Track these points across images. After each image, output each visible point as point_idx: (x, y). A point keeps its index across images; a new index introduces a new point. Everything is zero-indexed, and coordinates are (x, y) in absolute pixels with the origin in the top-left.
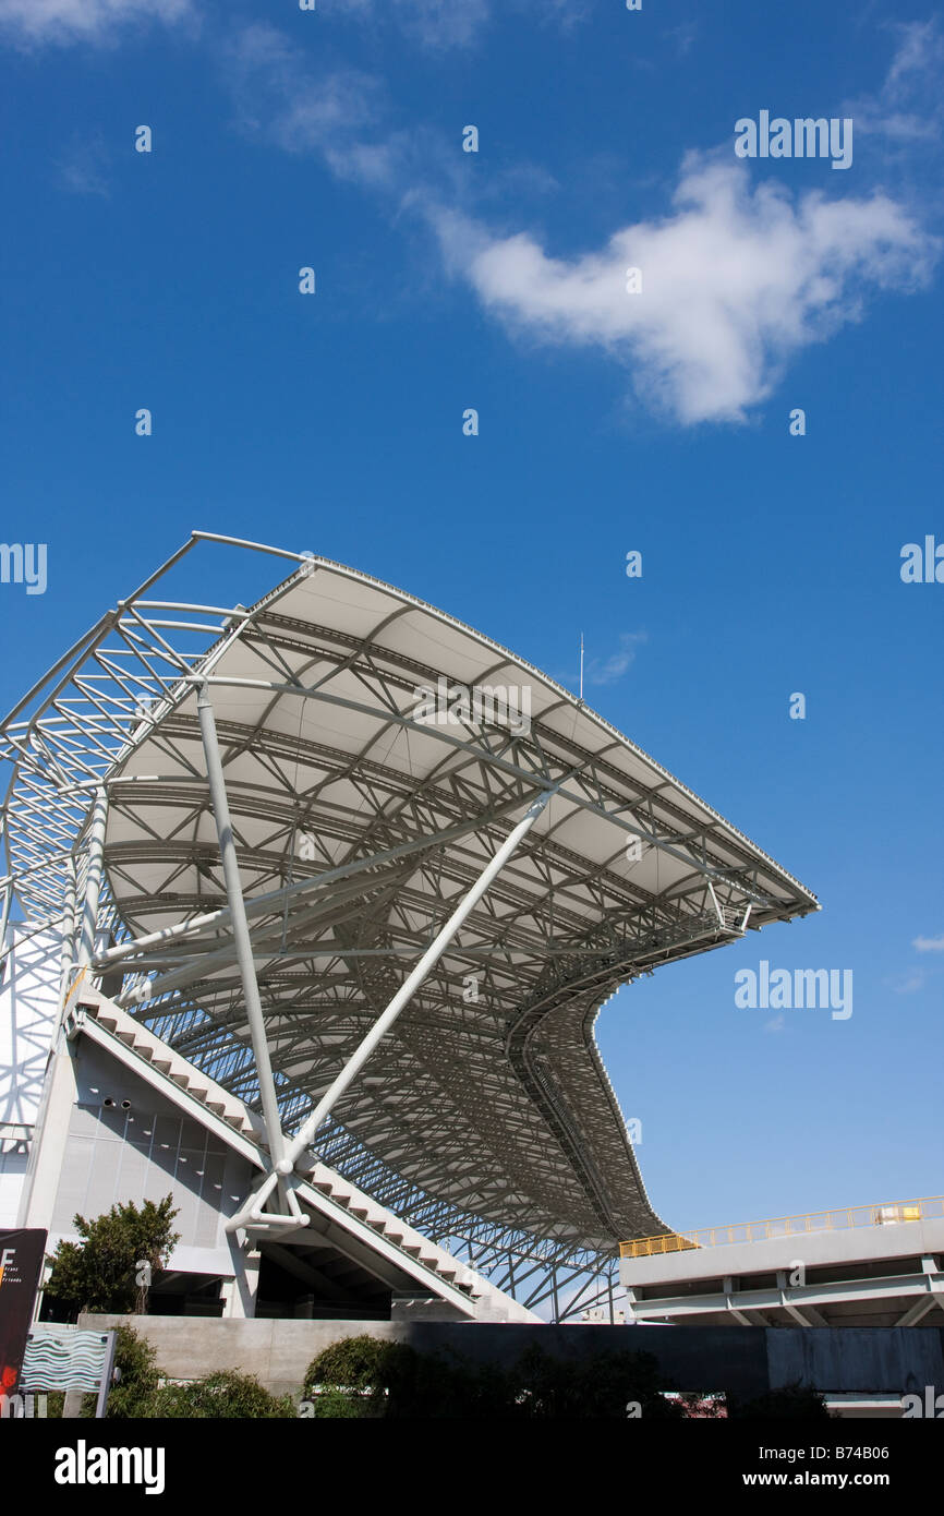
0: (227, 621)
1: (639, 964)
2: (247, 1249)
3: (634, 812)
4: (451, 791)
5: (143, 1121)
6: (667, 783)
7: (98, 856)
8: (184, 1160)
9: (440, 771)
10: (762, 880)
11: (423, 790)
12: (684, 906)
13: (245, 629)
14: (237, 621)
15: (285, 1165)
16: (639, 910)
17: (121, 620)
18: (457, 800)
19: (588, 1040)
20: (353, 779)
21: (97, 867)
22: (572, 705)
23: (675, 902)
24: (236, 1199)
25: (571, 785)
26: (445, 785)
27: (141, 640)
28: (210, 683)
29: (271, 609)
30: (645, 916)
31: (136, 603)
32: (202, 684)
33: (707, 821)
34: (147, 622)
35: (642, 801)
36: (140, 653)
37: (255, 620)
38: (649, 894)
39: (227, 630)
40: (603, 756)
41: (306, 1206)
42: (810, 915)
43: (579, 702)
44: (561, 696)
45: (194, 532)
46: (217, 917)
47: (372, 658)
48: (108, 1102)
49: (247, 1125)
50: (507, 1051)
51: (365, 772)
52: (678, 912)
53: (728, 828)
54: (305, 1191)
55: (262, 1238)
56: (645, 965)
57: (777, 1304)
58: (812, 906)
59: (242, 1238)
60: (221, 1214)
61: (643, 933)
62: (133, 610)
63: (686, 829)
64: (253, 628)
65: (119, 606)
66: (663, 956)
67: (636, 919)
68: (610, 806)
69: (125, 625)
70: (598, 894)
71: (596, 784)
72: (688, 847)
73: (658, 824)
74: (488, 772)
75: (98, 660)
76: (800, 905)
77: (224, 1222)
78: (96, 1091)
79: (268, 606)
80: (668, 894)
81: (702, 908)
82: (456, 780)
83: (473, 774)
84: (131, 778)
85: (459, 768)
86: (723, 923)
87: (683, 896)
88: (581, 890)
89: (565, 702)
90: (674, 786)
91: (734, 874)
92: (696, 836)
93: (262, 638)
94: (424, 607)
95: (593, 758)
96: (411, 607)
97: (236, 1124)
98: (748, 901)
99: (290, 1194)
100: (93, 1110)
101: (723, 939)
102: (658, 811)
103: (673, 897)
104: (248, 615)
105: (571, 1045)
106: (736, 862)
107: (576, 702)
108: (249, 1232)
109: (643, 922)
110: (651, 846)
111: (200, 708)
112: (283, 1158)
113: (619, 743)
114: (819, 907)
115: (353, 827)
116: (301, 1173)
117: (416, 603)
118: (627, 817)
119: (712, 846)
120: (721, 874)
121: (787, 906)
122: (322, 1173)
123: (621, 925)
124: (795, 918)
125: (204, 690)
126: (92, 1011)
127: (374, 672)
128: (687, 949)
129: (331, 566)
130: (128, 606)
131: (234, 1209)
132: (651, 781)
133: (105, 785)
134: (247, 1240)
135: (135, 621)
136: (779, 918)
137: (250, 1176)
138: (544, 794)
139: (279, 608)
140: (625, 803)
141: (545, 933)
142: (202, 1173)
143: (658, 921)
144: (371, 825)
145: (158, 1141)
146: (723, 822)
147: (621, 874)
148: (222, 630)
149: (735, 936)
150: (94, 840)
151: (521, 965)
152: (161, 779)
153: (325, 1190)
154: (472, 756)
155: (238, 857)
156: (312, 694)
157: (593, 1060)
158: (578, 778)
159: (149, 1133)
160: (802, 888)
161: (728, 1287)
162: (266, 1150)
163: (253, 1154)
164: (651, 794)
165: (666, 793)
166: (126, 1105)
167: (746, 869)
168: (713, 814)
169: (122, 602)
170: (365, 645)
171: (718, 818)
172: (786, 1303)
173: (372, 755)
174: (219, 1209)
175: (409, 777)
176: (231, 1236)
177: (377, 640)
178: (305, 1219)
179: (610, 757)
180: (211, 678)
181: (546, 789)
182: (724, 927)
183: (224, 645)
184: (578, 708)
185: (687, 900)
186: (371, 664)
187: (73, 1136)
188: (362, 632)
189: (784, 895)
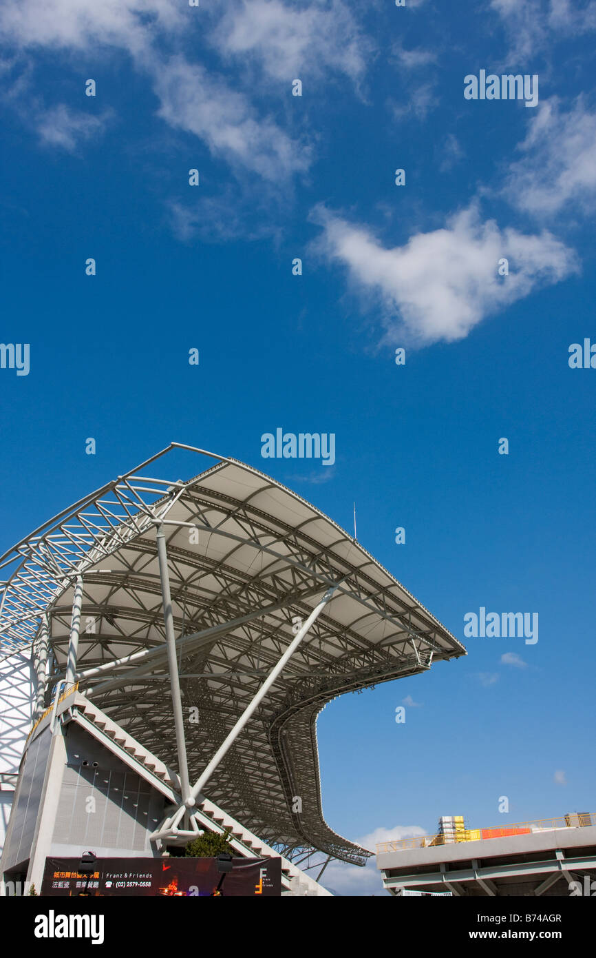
0: (171, 489)
1: (367, 683)
2: (162, 851)
3: (374, 599)
4: (272, 585)
5: (104, 774)
6: (395, 585)
7: (78, 616)
8: (127, 798)
9: (265, 573)
10: (439, 639)
11: (254, 582)
12: (392, 652)
13: (183, 494)
14: (177, 490)
15: (191, 800)
16: (364, 652)
17: (118, 486)
18: (274, 589)
19: (312, 721)
20: (215, 575)
21: (77, 623)
22: (351, 541)
23: (386, 649)
24: (156, 820)
25: (343, 585)
26: (269, 581)
27: (127, 497)
28: (165, 524)
29: (198, 484)
30: (368, 655)
31: (129, 477)
32: (160, 524)
33: (412, 605)
34: (132, 487)
35: (380, 593)
36: (124, 504)
37: (187, 489)
38: (371, 643)
39: (171, 493)
40: (361, 569)
41: (202, 826)
42: (461, 657)
43: (355, 540)
44: (345, 536)
45: (173, 443)
46: (146, 653)
47: (246, 512)
48: (85, 763)
49: (167, 777)
51: (223, 572)
52: (387, 654)
53: (424, 610)
54: (198, 815)
55: (169, 844)
56: (370, 683)
57: (472, 878)
58: (463, 652)
59: (159, 845)
60: (147, 830)
61: (366, 664)
62: (126, 482)
63: (400, 609)
64: (186, 493)
65: (119, 479)
66: (382, 679)
67: (362, 656)
68: (363, 596)
69: (119, 489)
70: (344, 643)
71: (356, 584)
72: (400, 619)
73: (389, 608)
74: (296, 575)
75: (97, 506)
77: (150, 835)
78: (77, 756)
79: (197, 482)
80: (382, 643)
81: (403, 653)
82: (274, 577)
83: (287, 576)
84: (96, 571)
85: (278, 572)
86: (420, 662)
87: (391, 645)
88: (334, 640)
89: (347, 539)
90: (398, 586)
91: (423, 635)
92: (405, 613)
93: (191, 499)
94: (281, 486)
95: (356, 570)
96: (273, 486)
97: (160, 776)
98: (431, 649)
99: (193, 818)
100: (76, 768)
101: (419, 670)
102: (388, 601)
103: (386, 645)
104: (184, 486)
105: (302, 724)
106: (425, 628)
107: (352, 540)
108: (164, 841)
109: (366, 658)
110: (383, 619)
111: (158, 538)
112: (189, 797)
113: (372, 562)
114: (466, 653)
115: (206, 600)
116: (199, 807)
117: (277, 484)
118: (370, 602)
119: (414, 620)
120: (418, 635)
121: (449, 652)
122: (208, 805)
123: (352, 660)
124: (453, 659)
125: (161, 527)
126: (81, 709)
127: (247, 520)
128: (396, 675)
129: (237, 463)
130: (124, 479)
131: (155, 827)
132: (385, 582)
133: (81, 575)
134: (162, 845)
135: (126, 487)
136: (444, 659)
137: (167, 807)
138: (331, 589)
139: (204, 484)
140: (369, 594)
141: (308, 663)
142: (136, 805)
143: (375, 659)
144: (215, 599)
145: (112, 787)
146: (421, 606)
147: (363, 635)
148: (168, 493)
149: (425, 669)
150: (76, 607)
151: (288, 680)
152: (113, 572)
153: (209, 815)
154: (290, 564)
155: (174, 623)
156: (215, 531)
157: (311, 734)
158: (346, 581)
159: (107, 782)
160: (458, 643)
161: (443, 869)
162: (179, 792)
163: (170, 794)
164: (384, 590)
165: (392, 590)
166: (95, 765)
167: (431, 632)
168: (417, 602)
169: (120, 477)
170: (243, 504)
171: (419, 604)
172: (478, 878)
173: (228, 562)
174: (146, 827)
175: (247, 575)
176: (153, 843)
177: (250, 502)
178: (202, 832)
179: (365, 570)
180: (165, 521)
181: (332, 587)
182: (420, 663)
183: (172, 502)
184: (353, 543)
185: (394, 648)
186: (246, 516)
187: (65, 784)
188: (241, 496)
189: (449, 646)
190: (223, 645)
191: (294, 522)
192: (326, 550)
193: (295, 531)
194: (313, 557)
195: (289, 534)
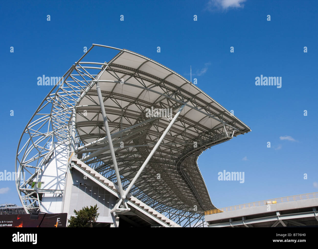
0: (102, 66)
1: (207, 146)
2: (116, 216)
3: (205, 109)
4: (160, 106)
5: (89, 188)
6: (213, 102)
7: (74, 125)
8: (100, 197)
9: (157, 101)
10: (237, 124)
11: (153, 106)
12: (218, 132)
13: (107, 68)
14: (105, 66)
15: (124, 197)
16: (207, 133)
17: (76, 67)
19: (195, 164)
20: (136, 104)
21: (74, 128)
22: (189, 83)
23: (216, 131)
24: (113, 205)
25: (189, 103)
26: (158, 104)
27: (81, 72)
28: (99, 82)
29: (113, 63)
30: (208, 134)
31: (80, 62)
32: (97, 82)
33: (223, 111)
34: (83, 67)
35: (207, 106)
36: (81, 75)
37: (109, 66)
38: (209, 129)
39: (103, 68)
40: (197, 96)
41: (129, 206)
42: (249, 132)
43: (191, 83)
44: (186, 81)
45: (93, 44)
46: (104, 139)
47: (139, 74)
48: (81, 184)
49: (114, 188)
50: (176, 168)
51: (139, 102)
52: (217, 133)
54: (129, 202)
55: (119, 214)
56: (209, 146)
57: (242, 224)
58: (249, 130)
60: (109, 209)
61: (208, 138)
62: (79, 64)
63: (218, 113)
64: (109, 67)
65: (76, 64)
66: (213, 144)
67: (206, 135)
68: (199, 108)
69: (77, 68)
70: (197, 129)
71: (195, 103)
72: (219, 117)
73: (211, 112)
74: (169, 101)
75: (71, 77)
76: (246, 130)
77: (110, 211)
78: (77, 181)
79: (112, 62)
80: (214, 129)
81: (222, 132)
82: (161, 103)
83: (165, 101)
84: (81, 106)
85: (161, 100)
86: (227, 135)
87: (217, 129)
88: (193, 129)
89: (187, 83)
90: (215, 102)
91: (230, 123)
92: (221, 114)
93: (112, 70)
94: (151, 61)
95: (194, 96)
96: (148, 61)
97: (111, 188)
98: (233, 130)
99: (125, 203)
100: (77, 186)
101: (228, 139)
102: (211, 109)
103: (215, 129)
104: (108, 64)
105: (192, 166)
106: (230, 120)
107: (190, 83)
108: (116, 213)
109: (208, 136)
110: (209, 117)
111: (97, 88)
112: (123, 195)
113: (201, 92)
114: (251, 131)
115: (137, 116)
116: (128, 198)
117: (149, 60)
118: (203, 110)
119: (224, 117)
120: (227, 123)
121: (243, 131)
122: (133, 198)
123: (203, 137)
124: (245, 133)
125: (98, 83)
126: (75, 162)
127: (140, 77)
128: (219, 142)
129: (128, 51)
130: (78, 63)
131: (112, 207)
132: (209, 101)
133: (75, 108)
134: (116, 214)
135: (80, 67)
136: (241, 134)
137: (116, 200)
138: (183, 106)
139: (116, 62)
140: (203, 107)
141: (184, 139)
142: (104, 199)
143: (212, 135)
144: (141, 115)
145: (93, 193)
146: (227, 111)
147: (202, 125)
148: (101, 68)
149: (230, 138)
150: (73, 121)
151: (179, 147)
152: (89, 106)
153: (134, 202)
154: (165, 97)
155: (108, 124)
156: (124, 83)
157: (197, 169)
158: (191, 101)
159: (91, 191)
160: (246, 126)
161: (230, 221)
162: (119, 194)
163: (116, 194)
164: (209, 104)
165: (213, 104)
166: (85, 184)
167: (233, 122)
168: (224, 109)
169: (76, 63)
170: (137, 71)
171: (226, 110)
172: (244, 224)
173: (140, 98)
174: (109, 208)
175: (150, 103)
176: (112, 214)
177: (140, 69)
178: (129, 209)
179: (199, 96)
180: (99, 80)
181: (183, 104)
182: (228, 136)
183: (102, 72)
184: (190, 84)
185: (219, 130)
186: (139, 75)
187: (73, 192)
188: (136, 67)
189: (242, 128)
190: (149, 134)
191: (162, 77)
192: (179, 88)
193: (163, 81)
194: (174, 91)
195: (162, 82)
